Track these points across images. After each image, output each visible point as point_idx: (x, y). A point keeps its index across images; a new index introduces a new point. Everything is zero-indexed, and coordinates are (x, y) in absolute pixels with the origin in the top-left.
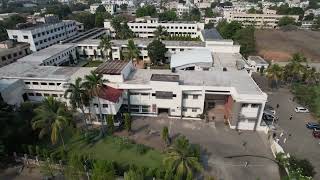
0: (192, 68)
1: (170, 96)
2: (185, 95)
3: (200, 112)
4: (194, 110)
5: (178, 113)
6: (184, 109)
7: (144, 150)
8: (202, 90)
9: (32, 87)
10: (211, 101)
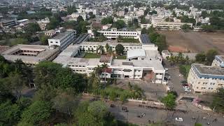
0: (137, 59)
1: (129, 71)
2: (135, 71)
3: (141, 77)
4: (139, 76)
5: (132, 77)
6: (135, 76)
7: (122, 90)
8: (142, 69)
9: (71, 67)
10: (145, 73)
